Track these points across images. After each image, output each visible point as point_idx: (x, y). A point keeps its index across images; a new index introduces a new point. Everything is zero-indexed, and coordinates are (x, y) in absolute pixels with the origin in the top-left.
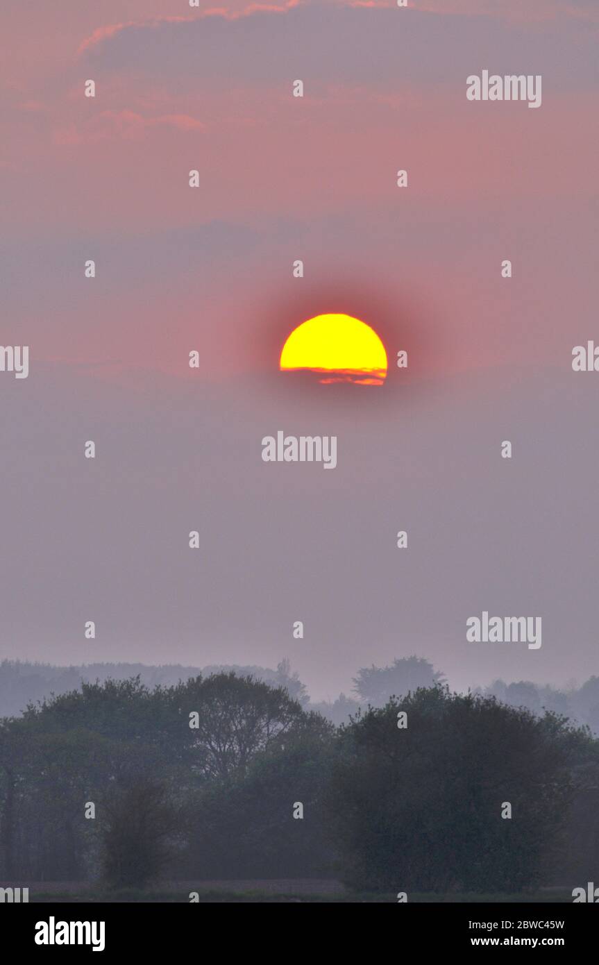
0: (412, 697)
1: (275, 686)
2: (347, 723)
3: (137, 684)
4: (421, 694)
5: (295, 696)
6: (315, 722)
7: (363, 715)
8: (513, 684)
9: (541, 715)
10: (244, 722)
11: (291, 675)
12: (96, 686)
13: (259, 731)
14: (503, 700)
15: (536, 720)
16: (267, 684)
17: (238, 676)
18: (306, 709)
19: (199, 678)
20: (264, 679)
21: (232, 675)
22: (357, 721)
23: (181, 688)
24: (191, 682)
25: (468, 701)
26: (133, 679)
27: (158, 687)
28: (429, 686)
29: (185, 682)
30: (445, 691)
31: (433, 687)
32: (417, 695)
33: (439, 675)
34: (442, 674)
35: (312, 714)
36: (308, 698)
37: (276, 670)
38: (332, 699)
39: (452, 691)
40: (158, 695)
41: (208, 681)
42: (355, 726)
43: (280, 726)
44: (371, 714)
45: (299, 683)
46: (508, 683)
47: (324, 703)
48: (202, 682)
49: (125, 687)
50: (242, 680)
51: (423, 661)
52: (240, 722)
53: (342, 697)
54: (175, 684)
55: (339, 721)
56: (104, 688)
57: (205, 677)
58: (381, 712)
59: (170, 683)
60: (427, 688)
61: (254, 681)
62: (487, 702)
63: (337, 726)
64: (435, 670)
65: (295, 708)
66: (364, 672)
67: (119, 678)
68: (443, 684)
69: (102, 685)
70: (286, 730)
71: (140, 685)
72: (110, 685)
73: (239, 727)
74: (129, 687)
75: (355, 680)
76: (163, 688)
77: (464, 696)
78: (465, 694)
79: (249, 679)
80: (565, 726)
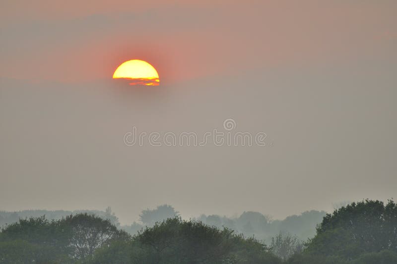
0: (165, 222)
1: (104, 219)
2: (137, 234)
3: (44, 219)
4: (169, 221)
5: (113, 223)
6: (123, 234)
7: (144, 231)
8: (210, 216)
9: (221, 229)
10: (91, 235)
11: (111, 214)
12: (26, 220)
13: (98, 239)
14: (205, 223)
15: (220, 231)
16: (101, 218)
17: (88, 215)
18: (118, 228)
19: (71, 216)
20: (100, 216)
21: (86, 214)
22: (141, 233)
23: (63, 220)
24: (67, 218)
25: (190, 224)
26: (42, 217)
27: (53, 220)
28: (172, 217)
29: (65, 218)
30: (179, 220)
31: (174, 218)
32: (167, 221)
33: (177, 212)
34: (179, 212)
35: (121, 230)
36: (119, 224)
37: (105, 211)
38: (130, 224)
39: (182, 219)
40: (53, 223)
41: (75, 217)
42: (140, 236)
43: (107, 236)
44: (147, 230)
45: (115, 217)
46: (207, 216)
47: (126, 226)
48: (72, 217)
49: (38, 220)
50: (90, 216)
51: (170, 206)
52: (89, 235)
53: (135, 223)
54: (61, 219)
55: (134, 233)
56: (29, 221)
57: (74, 215)
58: (151, 229)
59: (58, 218)
60: (172, 219)
61: (95, 217)
62: (198, 224)
63: (132, 236)
64: (175, 210)
65: (114, 228)
66: (143, 212)
67: (36, 217)
68: (179, 217)
69: (28, 220)
70: (110, 238)
71: (45, 219)
72: (32, 220)
73: (89, 237)
74: (40, 220)
75: (140, 215)
76: (55, 221)
77: (188, 222)
78: (188, 221)
79: (93, 216)
80: (232, 234)
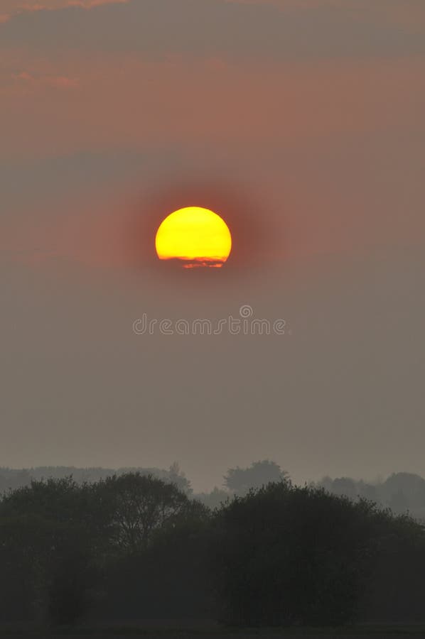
0: (265, 489)
1: (168, 482)
2: (219, 507)
3: (70, 481)
4: (272, 486)
5: (183, 489)
6: (196, 507)
7: (230, 502)
8: (337, 480)
9: (356, 501)
10: (146, 508)
11: (179, 475)
12: (41, 483)
13: (157, 514)
14: (329, 490)
15: (353, 504)
16: (162, 481)
17: (141, 475)
18: (190, 498)
19: (114, 477)
20: (160, 477)
21: (138, 474)
22: (226, 506)
23: (101, 483)
24: (108, 479)
25: (305, 491)
26: (67, 478)
27: (86, 483)
28: (277, 481)
29: (104, 479)
30: (288, 485)
31: (280, 481)
32: (268, 488)
33: (284, 473)
34: (287, 473)
35: (194, 501)
36: (191, 490)
37: (169, 470)
38: (210, 490)
39: (293, 484)
40: (85, 488)
41: (120, 478)
42: (225, 510)
43: (172, 510)
44: (236, 501)
45: (185, 479)
46: (333, 479)
47: (203, 494)
48: (117, 479)
49: (62, 483)
50: (144, 477)
51: (273, 463)
52: (143, 508)
53: (216, 489)
54: (97, 481)
55: (214, 506)
56: (47, 484)
57: (119, 475)
58: (243, 500)
59: (94, 480)
60: (276, 483)
61: (153, 479)
62: (318, 492)
63: (212, 510)
64: (282, 469)
65: (183, 498)
66: (231, 471)
67: (57, 477)
68: (288, 480)
69: (45, 482)
70: (176, 513)
71: (72, 482)
72: (51, 482)
73: (143, 511)
74: (65, 483)
75: (225, 477)
76: (88, 484)
77: (302, 488)
78: (303, 486)
79: (150, 477)
80: (373, 508)
